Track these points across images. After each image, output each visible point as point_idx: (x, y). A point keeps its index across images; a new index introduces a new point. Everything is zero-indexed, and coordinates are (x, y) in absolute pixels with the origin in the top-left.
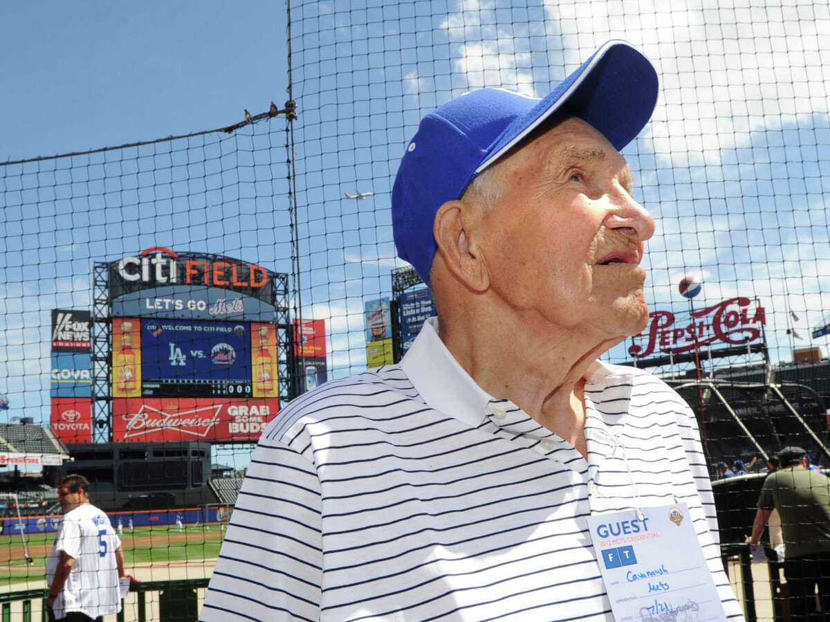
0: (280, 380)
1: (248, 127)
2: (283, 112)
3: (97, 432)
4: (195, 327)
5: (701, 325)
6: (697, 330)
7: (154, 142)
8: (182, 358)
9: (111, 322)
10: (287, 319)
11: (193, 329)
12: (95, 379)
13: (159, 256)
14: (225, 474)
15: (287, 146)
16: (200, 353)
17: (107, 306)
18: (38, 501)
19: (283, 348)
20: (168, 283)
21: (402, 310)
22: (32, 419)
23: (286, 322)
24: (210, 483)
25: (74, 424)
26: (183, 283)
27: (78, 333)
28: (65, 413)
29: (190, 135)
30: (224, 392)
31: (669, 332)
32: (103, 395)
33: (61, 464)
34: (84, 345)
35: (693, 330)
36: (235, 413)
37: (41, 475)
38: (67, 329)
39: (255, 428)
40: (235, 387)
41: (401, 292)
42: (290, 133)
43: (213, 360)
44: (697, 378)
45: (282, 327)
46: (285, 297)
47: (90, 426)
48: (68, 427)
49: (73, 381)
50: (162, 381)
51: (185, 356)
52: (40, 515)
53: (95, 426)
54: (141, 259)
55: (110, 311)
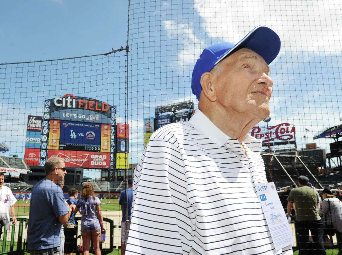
0: (111, 146)
1: (113, 54)
2: (125, 49)
3: (41, 162)
4: (81, 125)
5: (271, 133)
6: (269, 135)
7: (80, 57)
8: (75, 136)
9: (50, 121)
10: (115, 123)
11: (80, 125)
12: (42, 142)
13: (69, 98)
14: (88, 180)
15: (126, 61)
16: (82, 135)
17: (49, 115)
18: (17, 187)
19: (113, 134)
20: (72, 108)
21: (158, 122)
22: (17, 156)
23: (115, 124)
24: (82, 184)
25: (33, 158)
26: (77, 108)
27: (37, 124)
28: (30, 154)
29: (93, 56)
30: (90, 149)
31: (259, 135)
32: (44, 148)
33: (27, 173)
34: (39, 129)
35: (267, 134)
36: (94, 157)
37: (19, 177)
38: (33, 123)
39: (101, 163)
40: (94, 148)
41: (158, 115)
42: (127, 56)
43: (87, 137)
44: (268, 152)
45: (113, 126)
46: (115, 115)
47: (39, 160)
48: (31, 159)
49: (34, 142)
50: (67, 144)
51: (76, 135)
52: (17, 192)
53: (40, 160)
54: (62, 99)
55: (50, 117)
